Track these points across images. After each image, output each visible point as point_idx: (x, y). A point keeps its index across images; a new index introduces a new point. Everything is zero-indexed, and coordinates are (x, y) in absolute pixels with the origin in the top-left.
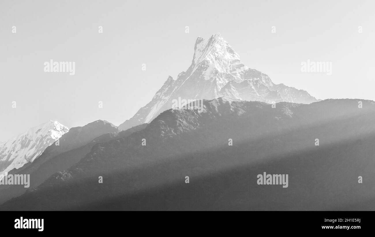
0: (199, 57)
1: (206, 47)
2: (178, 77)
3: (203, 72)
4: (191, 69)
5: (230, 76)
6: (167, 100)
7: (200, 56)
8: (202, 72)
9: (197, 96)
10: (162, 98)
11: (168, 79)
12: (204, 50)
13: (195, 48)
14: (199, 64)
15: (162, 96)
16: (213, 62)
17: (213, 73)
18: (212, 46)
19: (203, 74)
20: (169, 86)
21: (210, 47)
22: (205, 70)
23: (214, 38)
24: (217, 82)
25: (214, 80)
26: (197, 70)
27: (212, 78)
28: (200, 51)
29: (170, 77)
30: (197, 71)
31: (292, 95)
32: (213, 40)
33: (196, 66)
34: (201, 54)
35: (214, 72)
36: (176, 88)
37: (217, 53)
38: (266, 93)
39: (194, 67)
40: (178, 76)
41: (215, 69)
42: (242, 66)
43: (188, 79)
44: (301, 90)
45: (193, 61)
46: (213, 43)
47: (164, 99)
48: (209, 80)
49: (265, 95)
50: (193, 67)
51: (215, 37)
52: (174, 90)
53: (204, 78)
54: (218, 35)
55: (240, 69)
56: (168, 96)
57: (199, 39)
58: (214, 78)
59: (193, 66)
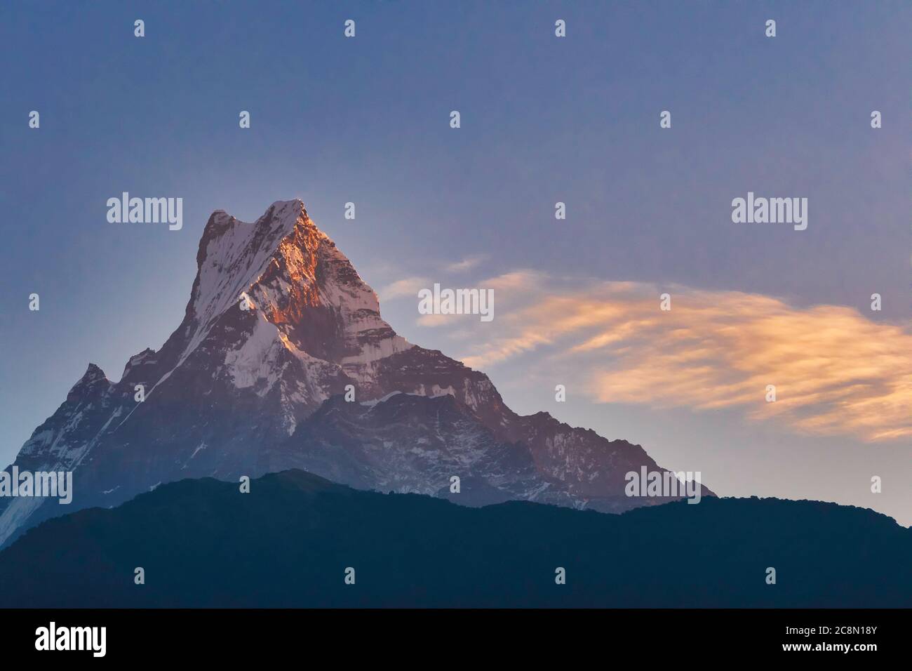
0: (216, 295)
1: (246, 255)
2: (128, 371)
3: (229, 354)
4: (178, 340)
5: (335, 374)
6: (79, 464)
7: (219, 290)
8: (224, 356)
9: (200, 451)
10: (57, 452)
11: (86, 379)
12: (235, 266)
13: (201, 257)
14: (212, 323)
15: (60, 445)
16: (271, 314)
17: (269, 362)
18: (267, 249)
19: (227, 361)
20: (89, 407)
21: (261, 255)
22: (238, 348)
23: (276, 218)
24: (283, 396)
25: (270, 387)
26: (202, 344)
27: (262, 382)
28: (220, 270)
29: (93, 369)
30: (204, 349)
31: (583, 460)
32: (275, 226)
33: (199, 329)
34: (224, 283)
35: (272, 357)
36: (117, 414)
37: (289, 280)
38: (477, 448)
39: (192, 335)
40: (128, 365)
41: (275, 346)
42: (386, 337)
43: (169, 378)
44: (618, 441)
45: (190, 309)
46: (272, 239)
47: (67, 457)
48: (251, 387)
49: (471, 458)
50: (187, 333)
51: (281, 216)
52: (107, 424)
53: (233, 377)
54: (295, 207)
55: (378, 346)
56: (84, 447)
57: (216, 221)
58: (272, 379)
59: (189, 327)
